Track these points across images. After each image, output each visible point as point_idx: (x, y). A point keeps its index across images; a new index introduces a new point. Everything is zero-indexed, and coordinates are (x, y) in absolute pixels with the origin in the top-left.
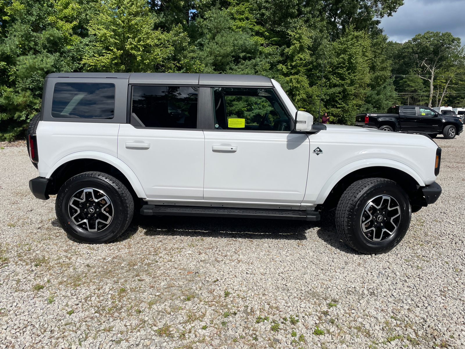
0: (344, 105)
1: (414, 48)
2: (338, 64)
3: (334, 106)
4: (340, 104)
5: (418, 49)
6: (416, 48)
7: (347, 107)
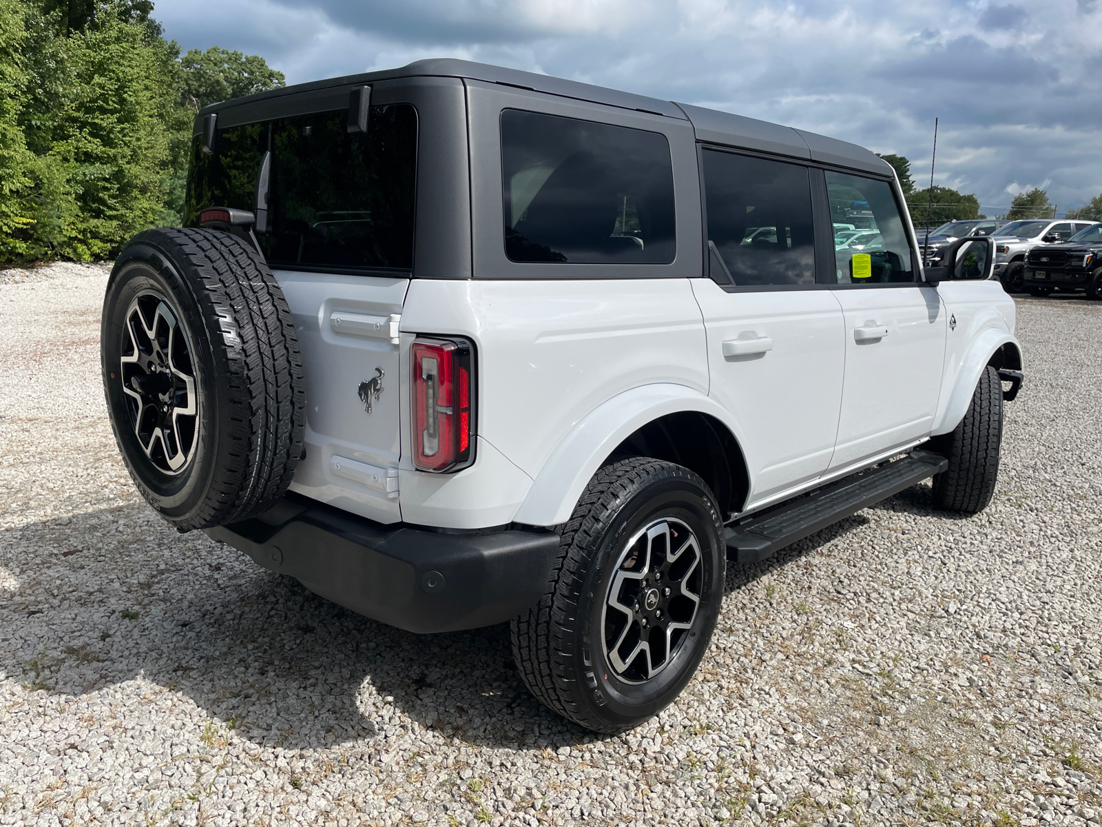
0: (123, 211)
1: (190, 82)
2: (90, 102)
3: (98, 214)
4: (110, 208)
5: (200, 86)
6: (195, 83)
7: (130, 215)
